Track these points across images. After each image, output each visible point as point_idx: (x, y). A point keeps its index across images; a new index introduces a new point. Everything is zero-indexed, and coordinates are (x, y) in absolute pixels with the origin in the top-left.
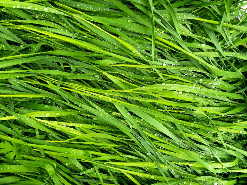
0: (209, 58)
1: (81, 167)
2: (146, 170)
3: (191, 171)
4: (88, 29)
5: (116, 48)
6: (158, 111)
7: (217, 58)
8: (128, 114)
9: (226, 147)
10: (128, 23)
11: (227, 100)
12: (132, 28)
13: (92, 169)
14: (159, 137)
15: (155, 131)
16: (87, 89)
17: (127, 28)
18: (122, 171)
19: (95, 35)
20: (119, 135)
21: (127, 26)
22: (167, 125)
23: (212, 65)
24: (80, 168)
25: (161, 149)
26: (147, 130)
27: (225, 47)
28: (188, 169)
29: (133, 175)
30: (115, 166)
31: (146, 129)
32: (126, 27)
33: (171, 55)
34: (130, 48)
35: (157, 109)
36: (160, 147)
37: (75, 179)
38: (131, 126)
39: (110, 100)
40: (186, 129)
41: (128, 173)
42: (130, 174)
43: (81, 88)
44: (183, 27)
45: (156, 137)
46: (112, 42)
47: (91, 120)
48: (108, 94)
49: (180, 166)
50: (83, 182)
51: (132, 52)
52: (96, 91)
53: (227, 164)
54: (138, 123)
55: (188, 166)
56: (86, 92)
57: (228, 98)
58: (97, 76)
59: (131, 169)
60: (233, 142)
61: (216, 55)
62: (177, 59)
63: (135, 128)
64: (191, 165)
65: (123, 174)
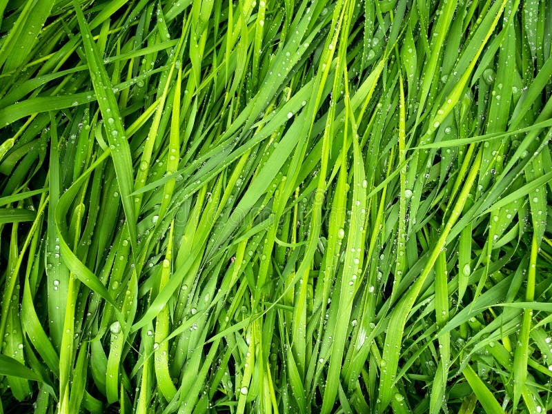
0: (432, 297)
1: (172, 14)
2: (157, 161)
3: (151, 265)
4: (483, 19)
5: (444, 79)
6: (295, 187)
7: (432, 316)
8: (290, 116)
9: (211, 343)
10: (510, 88)
11: (321, 360)
12: (498, 97)
13: (168, 36)
14: (235, 187)
15: (248, 179)
16: (345, 23)
17: (498, 88)
18: (160, 99)
19: (471, 33)
20: (238, 103)
21: (502, 88)
22: (266, 201)
23: (414, 306)
24: (171, 11)
25: (206, 194)
26: (251, 162)
27: (460, 340)
28: (155, 260)
29: (150, 120)
30: (172, 86)
31: (252, 159)
32: (500, 86)
33: (432, 211)
34: (449, 101)
35: (300, 186)
36: (209, 193)
37: (144, 8)
38: (259, 124)
39: (324, 67)
40: (254, 245)
41: (155, 112)
42: (154, 114)
43: (346, 13)
44: (510, 217)
45: (236, 179)
46: (458, 66)
47: (271, 50)
48: (338, 63)
49: (162, 241)
50: (136, 26)
51: (439, 108)
52: (342, 38)
53: (165, 353)
54: (269, 137)
55: (163, 258)
56: (339, 19)
57: (327, 364)
58: (372, 55)
59: (165, 119)
60: (213, 390)
61: (442, 314)
62: (420, 228)
63: (256, 134)
64: (166, 263)
65: (154, 99)
